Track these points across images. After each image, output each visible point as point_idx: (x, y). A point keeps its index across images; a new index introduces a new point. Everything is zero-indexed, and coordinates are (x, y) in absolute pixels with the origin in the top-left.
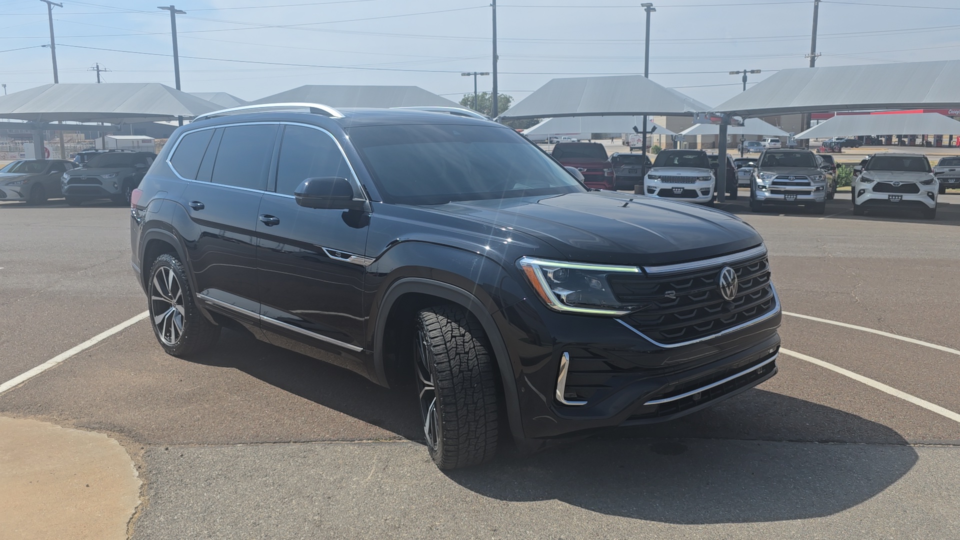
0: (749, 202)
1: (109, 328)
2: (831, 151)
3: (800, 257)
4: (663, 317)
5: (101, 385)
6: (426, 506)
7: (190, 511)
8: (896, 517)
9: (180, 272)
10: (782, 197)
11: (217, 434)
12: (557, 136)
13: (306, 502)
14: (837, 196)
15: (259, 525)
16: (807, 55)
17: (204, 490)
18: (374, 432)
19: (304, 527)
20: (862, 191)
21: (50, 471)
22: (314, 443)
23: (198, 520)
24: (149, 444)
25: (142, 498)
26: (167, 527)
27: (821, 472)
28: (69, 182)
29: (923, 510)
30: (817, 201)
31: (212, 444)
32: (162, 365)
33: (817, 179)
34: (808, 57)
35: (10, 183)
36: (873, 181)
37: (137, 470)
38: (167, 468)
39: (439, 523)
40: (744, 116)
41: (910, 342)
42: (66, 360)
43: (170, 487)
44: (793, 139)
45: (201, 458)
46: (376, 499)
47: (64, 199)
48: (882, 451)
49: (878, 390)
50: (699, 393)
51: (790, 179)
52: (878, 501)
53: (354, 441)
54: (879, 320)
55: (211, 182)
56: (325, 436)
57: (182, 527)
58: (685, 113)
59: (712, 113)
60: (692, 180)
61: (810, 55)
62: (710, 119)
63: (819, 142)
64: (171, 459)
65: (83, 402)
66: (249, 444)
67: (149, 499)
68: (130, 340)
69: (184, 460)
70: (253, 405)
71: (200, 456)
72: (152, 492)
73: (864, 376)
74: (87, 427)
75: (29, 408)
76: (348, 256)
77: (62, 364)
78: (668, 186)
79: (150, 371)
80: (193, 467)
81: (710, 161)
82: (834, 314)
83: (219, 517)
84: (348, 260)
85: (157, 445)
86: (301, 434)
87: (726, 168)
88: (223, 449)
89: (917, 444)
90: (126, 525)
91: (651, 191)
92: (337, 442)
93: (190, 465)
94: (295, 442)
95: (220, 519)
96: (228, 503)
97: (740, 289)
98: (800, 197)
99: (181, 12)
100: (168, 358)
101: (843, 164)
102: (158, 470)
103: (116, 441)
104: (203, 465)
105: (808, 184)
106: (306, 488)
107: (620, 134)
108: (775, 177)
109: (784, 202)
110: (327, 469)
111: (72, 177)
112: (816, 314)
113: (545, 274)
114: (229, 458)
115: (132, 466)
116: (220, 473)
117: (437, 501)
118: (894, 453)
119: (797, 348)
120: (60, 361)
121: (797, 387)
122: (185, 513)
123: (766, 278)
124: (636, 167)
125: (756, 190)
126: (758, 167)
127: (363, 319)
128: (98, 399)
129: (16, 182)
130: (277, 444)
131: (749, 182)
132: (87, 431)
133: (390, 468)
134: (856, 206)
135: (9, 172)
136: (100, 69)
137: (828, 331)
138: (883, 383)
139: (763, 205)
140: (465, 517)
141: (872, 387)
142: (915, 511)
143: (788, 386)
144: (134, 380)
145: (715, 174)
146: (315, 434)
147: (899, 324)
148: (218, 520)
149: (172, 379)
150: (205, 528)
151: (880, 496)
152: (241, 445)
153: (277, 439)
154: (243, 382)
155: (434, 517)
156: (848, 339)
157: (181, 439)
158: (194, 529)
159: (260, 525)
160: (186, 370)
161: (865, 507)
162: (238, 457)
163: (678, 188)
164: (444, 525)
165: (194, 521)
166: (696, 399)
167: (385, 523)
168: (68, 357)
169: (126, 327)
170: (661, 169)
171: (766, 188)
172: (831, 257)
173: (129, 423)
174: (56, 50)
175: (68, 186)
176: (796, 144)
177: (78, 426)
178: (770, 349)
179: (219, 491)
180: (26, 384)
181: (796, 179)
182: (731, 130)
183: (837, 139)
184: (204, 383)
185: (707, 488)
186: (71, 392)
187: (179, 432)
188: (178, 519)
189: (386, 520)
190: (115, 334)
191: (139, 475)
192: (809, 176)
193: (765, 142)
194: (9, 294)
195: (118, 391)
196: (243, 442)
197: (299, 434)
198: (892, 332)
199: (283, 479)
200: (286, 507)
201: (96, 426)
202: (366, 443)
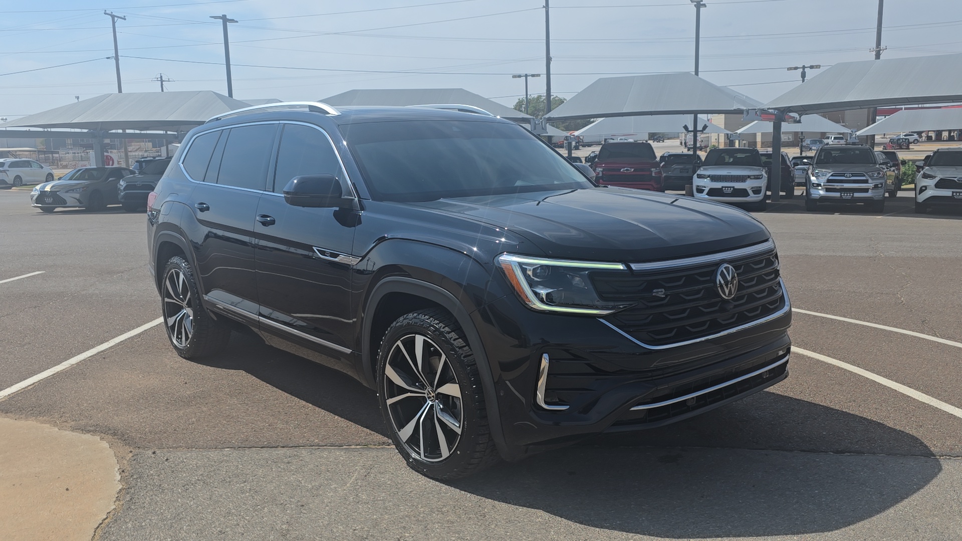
0: (804, 201)
1: (129, 330)
2: (898, 147)
3: (849, 256)
4: (651, 316)
5: (108, 388)
6: (398, 516)
7: (160, 517)
8: (906, 536)
9: (189, 274)
10: (837, 195)
11: (208, 438)
12: (613, 137)
13: (278, 510)
14: (900, 194)
15: (224, 533)
16: (872, 50)
17: (179, 495)
18: (364, 438)
19: (269, 536)
20: (924, 188)
21: (36, 474)
22: (301, 448)
23: (165, 526)
24: (139, 448)
25: (117, 502)
26: (132, 533)
27: (829, 486)
28: (125, 189)
29: (937, 529)
30: (875, 199)
31: (200, 448)
32: (171, 367)
33: (875, 175)
34: (873, 51)
35: (70, 190)
36: (935, 177)
37: (120, 474)
38: (149, 472)
39: (408, 535)
40: (800, 113)
41: (953, 346)
42: (80, 362)
43: (146, 492)
44: (854, 136)
45: (185, 462)
46: (350, 507)
47: (121, 205)
48: (902, 463)
49: (909, 397)
50: (693, 398)
51: (846, 177)
52: (888, 518)
53: (342, 446)
54: (923, 322)
55: (217, 183)
56: (314, 440)
57: (147, 534)
58: (735, 110)
59: (763, 110)
60: (742, 179)
61: (875, 49)
62: (761, 116)
63: (887, 138)
64: (155, 463)
65: (85, 405)
66: (236, 448)
67: (123, 505)
68: (146, 342)
69: (167, 465)
70: (250, 409)
71: (185, 461)
72: (128, 498)
73: (896, 381)
74: (83, 430)
75: (32, 410)
76: (336, 256)
77: (75, 366)
78: (718, 185)
79: (158, 373)
80: (175, 472)
81: (764, 159)
82: (874, 315)
83: (187, 524)
84: (336, 260)
85: (146, 449)
86: (290, 439)
87: (781, 166)
88: (209, 453)
89: (943, 456)
90: (94, 530)
91: (700, 191)
92: (325, 447)
93: (173, 470)
94: (283, 447)
95: (187, 526)
96: (200, 510)
97: (740, 287)
98: (856, 195)
99: (232, 21)
100: (179, 360)
101: (909, 160)
102: (139, 474)
103: (107, 444)
104: (185, 470)
105: (866, 182)
106: (281, 495)
107: (678, 133)
108: (830, 174)
109: (840, 200)
110: (308, 476)
111: (128, 184)
112: (855, 316)
113: (524, 271)
114: (213, 463)
115: (116, 469)
116: (200, 479)
117: (412, 511)
118: (915, 466)
119: (827, 352)
120: (74, 363)
121: (820, 393)
122: (154, 520)
123: (773, 276)
124: (688, 166)
125: (810, 189)
126: (812, 165)
127: (351, 321)
128: (101, 401)
129: (76, 189)
130: (265, 449)
131: (804, 181)
132: (82, 433)
133: (372, 475)
134: (917, 204)
135: (70, 179)
136: (163, 79)
137: (864, 334)
138: (916, 389)
139: (818, 203)
140: (437, 528)
141: (903, 394)
142: (928, 530)
143: (811, 391)
144: (141, 382)
145: (769, 173)
146: (304, 439)
147: (944, 326)
148: (185, 527)
149: (177, 381)
150: (170, 535)
151: (891, 511)
152: (228, 449)
153: (265, 443)
154: (246, 385)
155: (404, 527)
156: (885, 342)
157: (170, 443)
158: (158, 537)
159: (226, 533)
160: (194, 372)
161: (872, 525)
162: (222, 462)
163: (728, 187)
164: (413, 537)
165: (161, 527)
166: (689, 404)
167: (353, 533)
168: (83, 359)
169: (146, 329)
170: (711, 168)
171: (821, 186)
172: (883, 256)
173: (124, 426)
174: (120, 62)
175: (124, 192)
176: (858, 141)
177: (74, 429)
178: (780, 350)
179: (194, 497)
180: (35, 386)
181: (852, 176)
182: (785, 127)
183: (905, 136)
184: (208, 386)
185: (701, 501)
186: (77, 394)
187: (171, 435)
188: (146, 525)
189: (355, 530)
190: (133, 337)
191: (121, 479)
192: (866, 173)
193: (828, 140)
194: (44, 297)
195: (122, 393)
196: (231, 446)
197: (288, 439)
198: (935, 335)
199: (261, 486)
200: (257, 515)
201: (91, 429)
202: (354, 449)
